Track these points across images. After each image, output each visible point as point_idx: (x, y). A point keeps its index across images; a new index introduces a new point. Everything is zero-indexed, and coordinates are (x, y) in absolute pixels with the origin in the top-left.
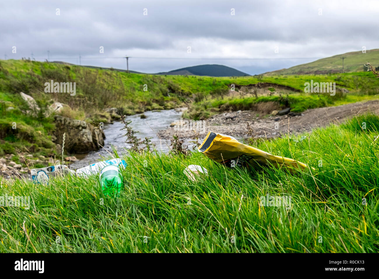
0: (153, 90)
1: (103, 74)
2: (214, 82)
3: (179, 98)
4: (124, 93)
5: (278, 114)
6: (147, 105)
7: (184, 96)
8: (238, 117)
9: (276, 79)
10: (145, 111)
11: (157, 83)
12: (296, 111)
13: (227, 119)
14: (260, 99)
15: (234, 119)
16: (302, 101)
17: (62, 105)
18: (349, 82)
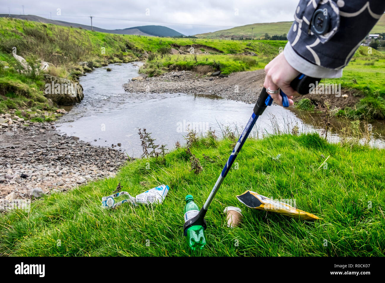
0: (114, 47)
1: (74, 32)
2: (160, 42)
3: (134, 53)
4: (92, 48)
5: (212, 75)
6: (110, 59)
7: (138, 52)
8: (183, 76)
9: (206, 42)
10: (109, 64)
11: (117, 41)
12: (225, 74)
13: (174, 77)
14: (199, 63)
15: (180, 77)
16: (229, 66)
17: (48, 64)
18: (256, 47)
